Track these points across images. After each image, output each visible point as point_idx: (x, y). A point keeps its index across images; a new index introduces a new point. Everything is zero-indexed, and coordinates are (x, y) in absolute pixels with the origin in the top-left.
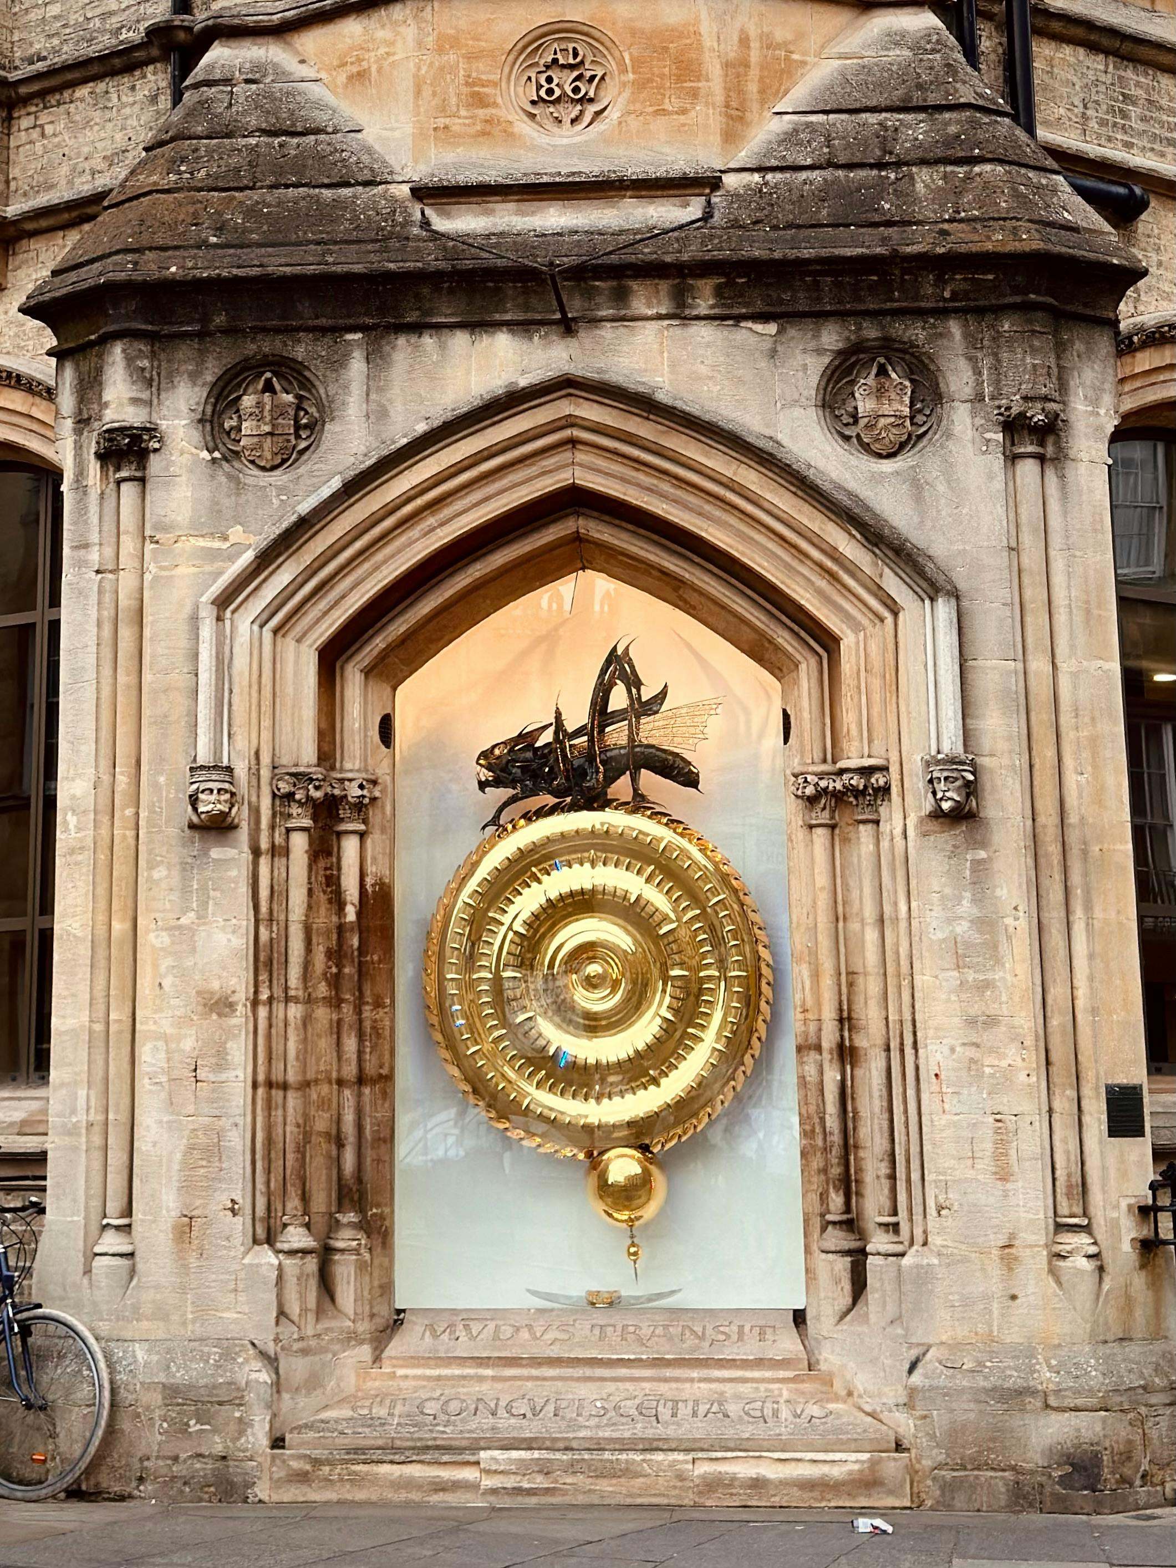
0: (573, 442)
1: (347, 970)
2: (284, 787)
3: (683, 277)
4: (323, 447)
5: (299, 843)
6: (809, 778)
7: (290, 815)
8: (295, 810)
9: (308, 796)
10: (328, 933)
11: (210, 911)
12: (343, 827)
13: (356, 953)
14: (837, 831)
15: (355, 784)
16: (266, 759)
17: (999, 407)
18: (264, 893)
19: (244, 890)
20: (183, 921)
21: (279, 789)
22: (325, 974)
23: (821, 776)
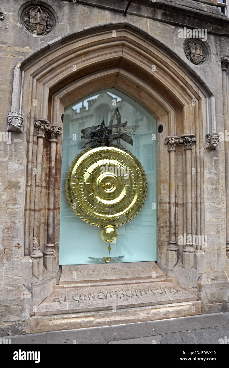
0: (123, 45)
1: (51, 179)
2: (38, 124)
3: (155, 8)
4: (55, 30)
5: (41, 141)
6: (173, 139)
7: (39, 133)
8: (40, 132)
9: (45, 128)
10: (46, 169)
11: (13, 158)
12: (52, 140)
13: (54, 175)
14: (176, 152)
15: (57, 128)
16: (33, 115)
17: (221, 57)
18: (30, 154)
19: (24, 153)
20: (4, 160)
21: (36, 125)
22: (45, 180)
23: (175, 138)
